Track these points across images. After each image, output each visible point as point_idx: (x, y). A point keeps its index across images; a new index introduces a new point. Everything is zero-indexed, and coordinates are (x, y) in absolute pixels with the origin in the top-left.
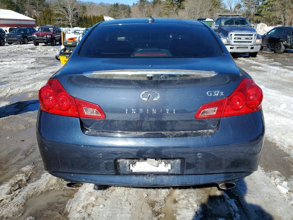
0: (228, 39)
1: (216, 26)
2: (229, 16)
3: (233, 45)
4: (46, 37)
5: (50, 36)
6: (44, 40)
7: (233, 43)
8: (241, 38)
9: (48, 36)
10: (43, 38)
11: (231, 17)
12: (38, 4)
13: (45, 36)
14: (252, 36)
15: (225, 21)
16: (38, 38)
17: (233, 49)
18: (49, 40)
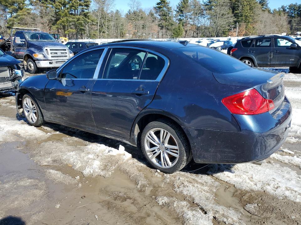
0: (44, 54)
1: (21, 40)
2: (31, 30)
3: (52, 60)
7: (51, 58)
8: (57, 53)
11: (34, 32)
14: (66, 50)
15: (30, 36)
17: (51, 64)
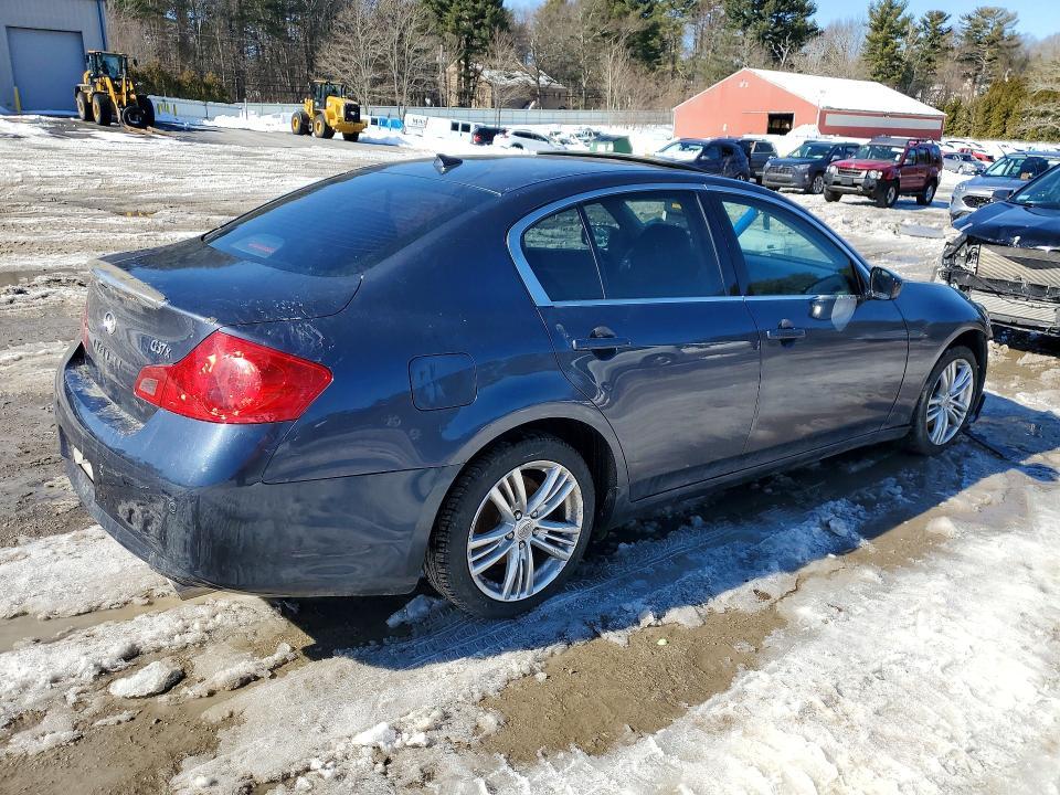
4: (867, 177)
5: (881, 174)
6: (855, 185)
9: (873, 174)
10: (856, 181)
12: (990, 60)
13: (864, 173)
16: (839, 179)
18: (871, 188)
